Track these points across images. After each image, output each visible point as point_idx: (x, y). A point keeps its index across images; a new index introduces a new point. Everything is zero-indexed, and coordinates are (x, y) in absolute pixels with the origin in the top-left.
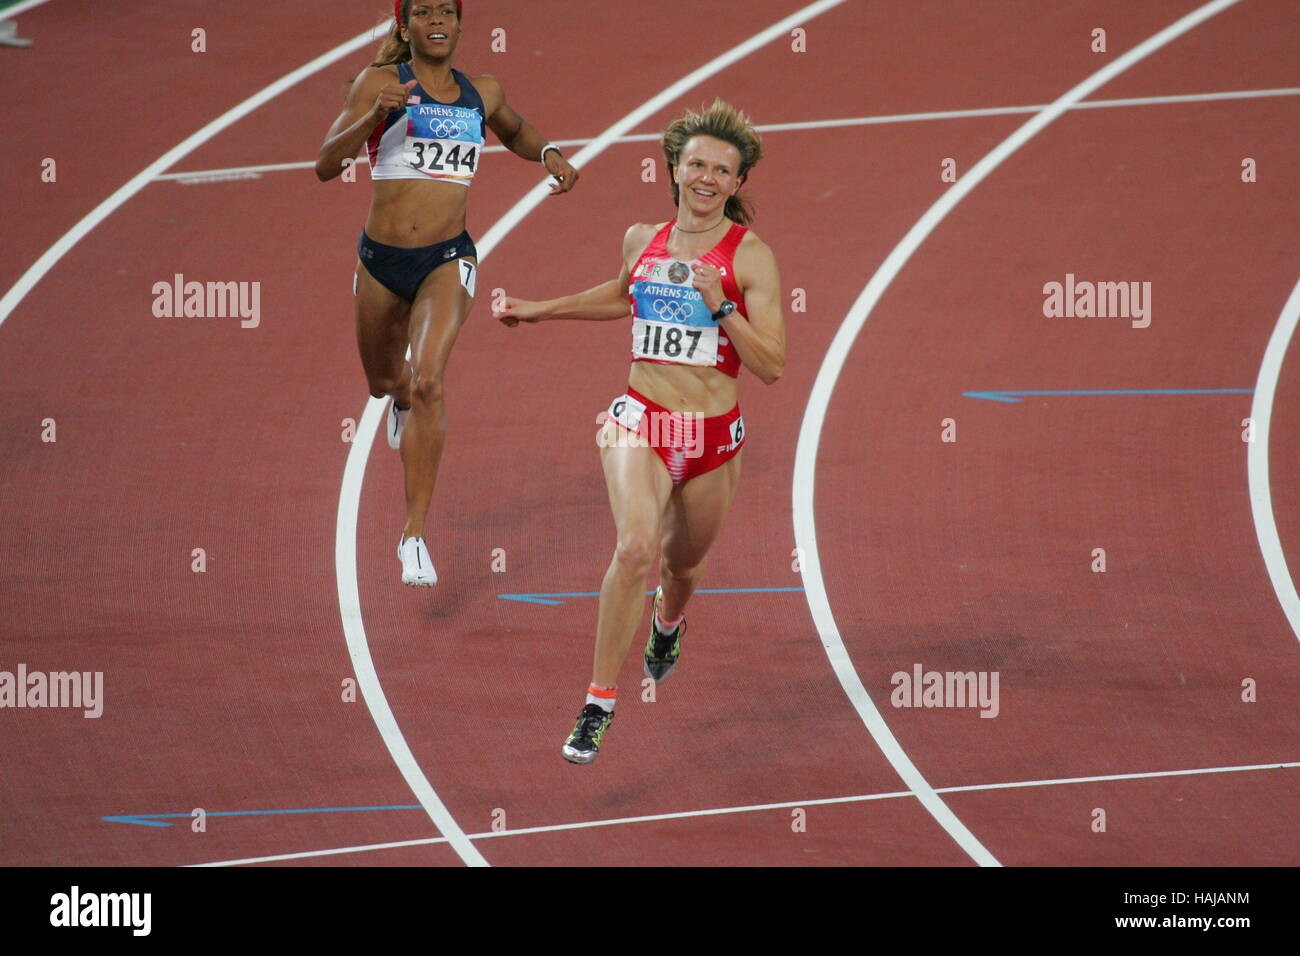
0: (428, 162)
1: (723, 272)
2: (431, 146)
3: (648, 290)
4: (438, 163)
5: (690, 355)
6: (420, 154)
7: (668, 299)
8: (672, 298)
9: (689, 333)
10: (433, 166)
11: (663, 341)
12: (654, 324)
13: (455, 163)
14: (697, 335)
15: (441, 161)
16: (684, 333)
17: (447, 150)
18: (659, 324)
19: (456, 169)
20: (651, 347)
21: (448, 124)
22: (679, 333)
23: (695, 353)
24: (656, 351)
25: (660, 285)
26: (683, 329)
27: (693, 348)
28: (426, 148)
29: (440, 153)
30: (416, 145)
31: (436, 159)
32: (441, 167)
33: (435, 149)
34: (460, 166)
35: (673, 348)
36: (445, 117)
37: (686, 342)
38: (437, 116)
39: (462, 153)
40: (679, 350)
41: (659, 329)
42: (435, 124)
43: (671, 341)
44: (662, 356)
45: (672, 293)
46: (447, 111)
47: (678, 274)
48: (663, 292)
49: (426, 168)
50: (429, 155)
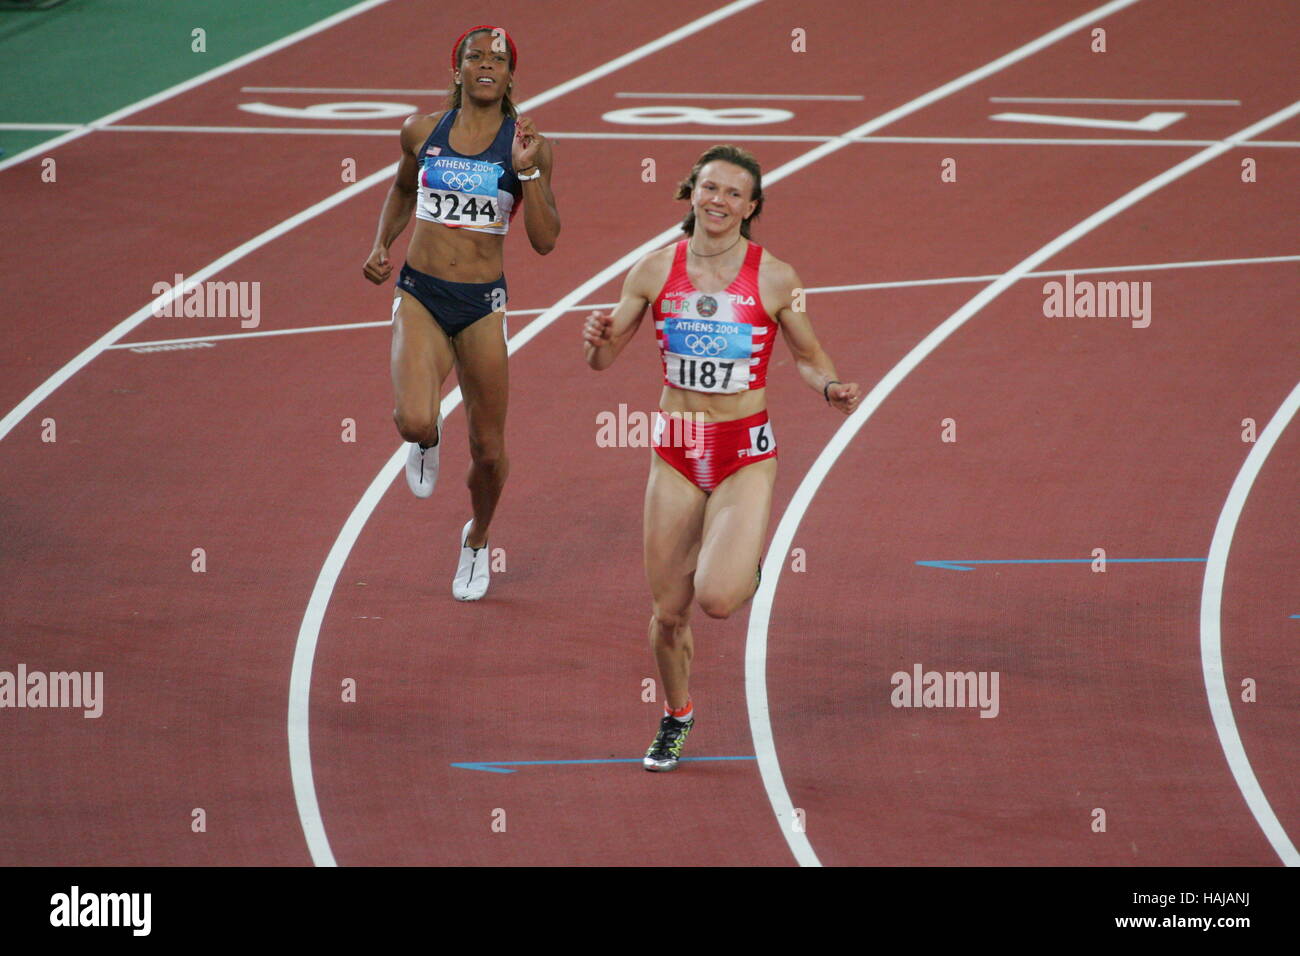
0: (444, 213)
2: (447, 197)
3: (679, 325)
4: (455, 214)
5: (725, 386)
6: (438, 205)
7: (700, 334)
8: (704, 333)
9: (722, 365)
10: (450, 216)
11: (699, 374)
12: (688, 358)
13: (473, 214)
14: (730, 366)
15: (459, 209)
16: (717, 366)
17: (463, 201)
18: (693, 358)
19: (474, 219)
20: (687, 379)
21: (462, 178)
22: (713, 366)
23: (730, 383)
24: (693, 383)
25: (691, 321)
26: (716, 361)
27: (727, 379)
28: (443, 199)
29: (456, 204)
30: (432, 195)
31: (453, 210)
32: (457, 218)
33: (451, 200)
34: (479, 216)
35: (708, 380)
36: (461, 170)
37: (720, 374)
38: (452, 169)
39: (480, 205)
40: (713, 381)
41: (693, 363)
42: (449, 177)
43: (706, 374)
44: (699, 387)
45: (704, 327)
46: (464, 164)
47: (707, 308)
48: (696, 327)
49: (442, 218)
50: (447, 206)
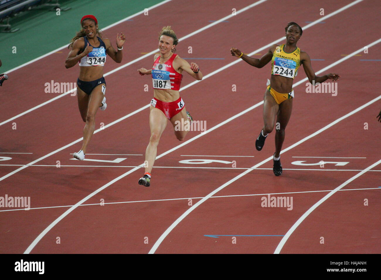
0: (93, 62)
1: (170, 66)
2: (94, 58)
4: (96, 62)
5: (164, 87)
6: (91, 61)
7: (159, 74)
8: (159, 73)
9: (164, 82)
10: (95, 63)
11: (158, 84)
12: (156, 80)
13: (100, 62)
14: (165, 82)
15: (97, 61)
16: (163, 82)
17: (98, 59)
19: (100, 63)
20: (156, 86)
21: (97, 53)
24: (157, 87)
25: (157, 70)
26: (162, 81)
27: (165, 85)
28: (92, 59)
29: (96, 60)
30: (90, 59)
31: (95, 61)
32: (96, 63)
33: (95, 59)
34: (101, 62)
35: (161, 85)
36: (96, 51)
37: (163, 84)
38: (94, 51)
39: (102, 59)
40: (162, 86)
41: (157, 81)
42: (94, 53)
43: (160, 84)
44: (159, 88)
45: (159, 72)
46: (97, 50)
47: (160, 67)
48: (157, 72)
49: (93, 64)
50: (93, 61)
